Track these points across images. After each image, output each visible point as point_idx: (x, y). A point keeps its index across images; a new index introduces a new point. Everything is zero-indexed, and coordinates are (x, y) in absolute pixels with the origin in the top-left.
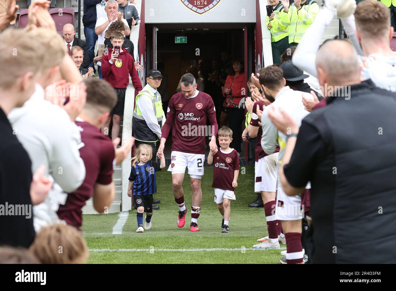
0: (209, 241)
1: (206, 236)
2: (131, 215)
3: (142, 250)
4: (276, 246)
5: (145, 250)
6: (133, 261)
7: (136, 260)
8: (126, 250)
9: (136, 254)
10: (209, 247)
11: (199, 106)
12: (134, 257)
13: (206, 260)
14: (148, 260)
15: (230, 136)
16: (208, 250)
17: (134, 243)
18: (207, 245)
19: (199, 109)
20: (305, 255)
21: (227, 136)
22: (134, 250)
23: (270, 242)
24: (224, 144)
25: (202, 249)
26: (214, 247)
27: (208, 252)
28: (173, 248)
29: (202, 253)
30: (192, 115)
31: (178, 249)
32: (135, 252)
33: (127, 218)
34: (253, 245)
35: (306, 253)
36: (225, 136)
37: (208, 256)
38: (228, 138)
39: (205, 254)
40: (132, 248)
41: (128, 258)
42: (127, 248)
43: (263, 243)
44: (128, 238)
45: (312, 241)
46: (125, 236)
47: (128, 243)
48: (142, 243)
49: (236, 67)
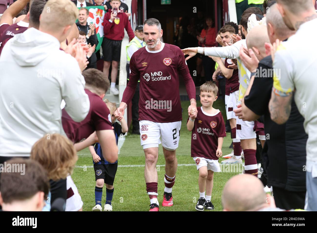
0: (187, 158)
1: (185, 155)
2: (127, 139)
3: (135, 166)
4: (239, 162)
5: (137, 166)
6: (127, 174)
7: (130, 173)
8: (122, 166)
9: (130, 169)
10: (187, 163)
11: (168, 62)
12: (128, 171)
13: (184, 173)
14: (140, 173)
15: (214, 92)
16: (186, 165)
17: (129, 161)
18: (186, 161)
19: (168, 65)
20: (261, 168)
21: (211, 92)
22: (129, 166)
23: (234, 158)
24: (207, 101)
25: (182, 165)
26: (191, 163)
27: (186, 166)
28: (159, 164)
29: (182, 167)
30: (160, 74)
31: (163, 164)
32: (129, 167)
33: (123, 142)
34: (221, 161)
35: (262, 166)
36: (209, 92)
37: (186, 170)
38: (211, 94)
39: (184, 168)
40: (127, 165)
41: (124, 172)
42: (123, 165)
43: (229, 159)
44: (124, 157)
45: (267, 156)
46: (122, 156)
47: (124, 161)
48: (135, 161)
49: (209, 22)
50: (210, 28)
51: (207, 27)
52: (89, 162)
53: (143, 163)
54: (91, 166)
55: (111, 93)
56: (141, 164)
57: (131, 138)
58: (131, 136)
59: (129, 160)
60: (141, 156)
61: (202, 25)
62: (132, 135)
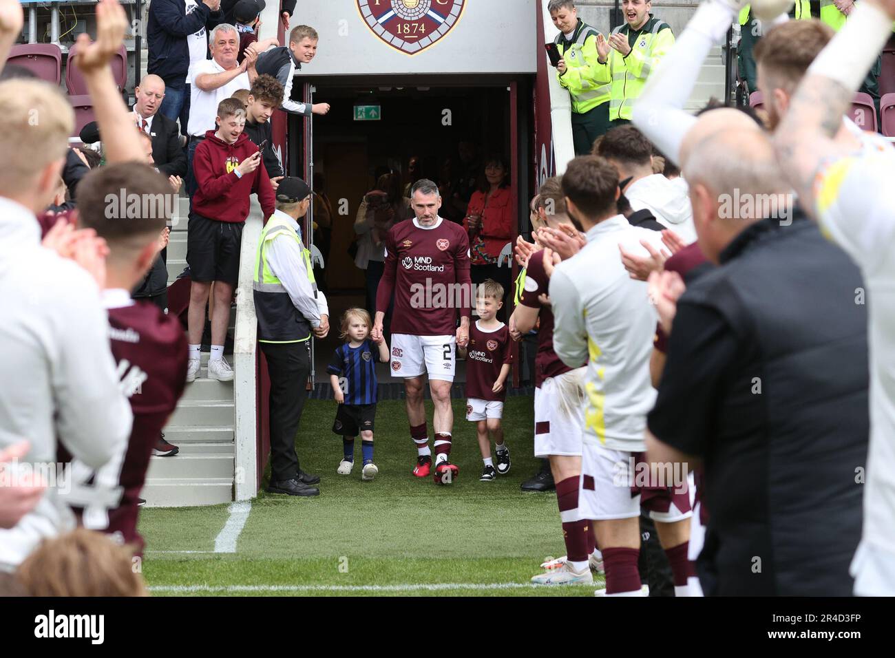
0: (433, 567)
2: (256, 508)
3: (281, 588)
4: (583, 579)
5: (288, 588)
8: (245, 588)
10: (432, 582)
11: (443, 244)
15: (494, 297)
16: (430, 587)
17: (263, 573)
18: (429, 576)
19: (442, 250)
23: (570, 569)
24: (483, 311)
27: (431, 592)
33: (247, 516)
36: (485, 297)
40: (258, 584)
42: (247, 584)
43: (553, 571)
44: (250, 562)
46: (244, 559)
47: (250, 573)
48: (282, 573)
49: (493, 173)
50: (494, 190)
51: (486, 187)
52: (149, 575)
53: (306, 581)
54: (154, 587)
55: (210, 375)
56: (300, 583)
57: (267, 504)
58: (267, 499)
59: (264, 571)
60: (299, 559)
61: (472, 182)
62: (270, 496)
